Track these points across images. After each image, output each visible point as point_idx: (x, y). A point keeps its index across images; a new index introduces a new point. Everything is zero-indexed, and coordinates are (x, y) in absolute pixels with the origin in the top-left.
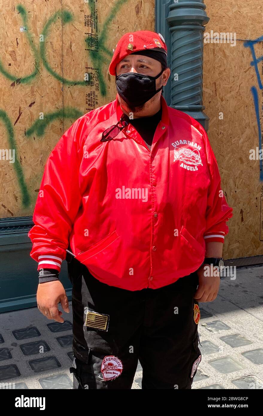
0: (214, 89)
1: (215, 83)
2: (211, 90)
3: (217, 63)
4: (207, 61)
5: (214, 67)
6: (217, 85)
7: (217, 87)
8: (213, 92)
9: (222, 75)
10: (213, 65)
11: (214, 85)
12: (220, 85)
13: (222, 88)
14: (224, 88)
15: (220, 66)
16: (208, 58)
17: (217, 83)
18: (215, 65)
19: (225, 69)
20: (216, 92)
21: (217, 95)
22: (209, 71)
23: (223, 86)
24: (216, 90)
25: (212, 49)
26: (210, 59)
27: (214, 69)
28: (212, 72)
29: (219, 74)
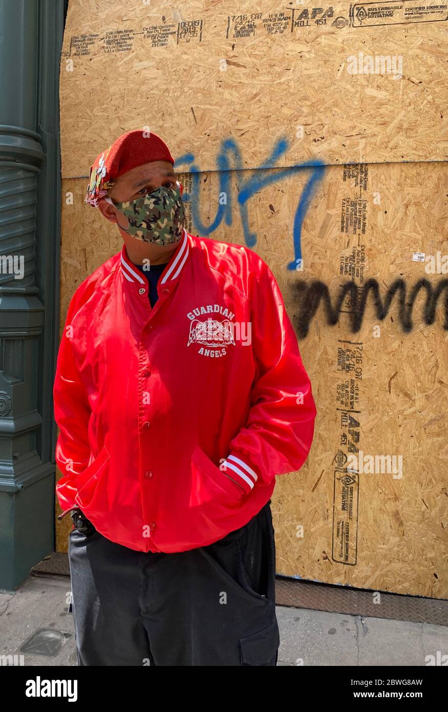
0: (82, 259)
1: (84, 250)
2: (78, 261)
3: (87, 217)
4: (72, 215)
5: (83, 223)
6: (88, 253)
7: (87, 255)
8: (80, 264)
9: (97, 235)
10: (81, 221)
11: (82, 254)
12: (93, 252)
13: (96, 257)
14: (99, 258)
15: (93, 221)
16: (73, 210)
17: (88, 249)
18: (84, 220)
19: (101, 226)
20: (86, 265)
21: (88, 269)
22: (74, 230)
23: (99, 253)
24: (86, 262)
25: (80, 195)
26: (76, 212)
27: (84, 227)
28: (80, 232)
29: (92, 234)
